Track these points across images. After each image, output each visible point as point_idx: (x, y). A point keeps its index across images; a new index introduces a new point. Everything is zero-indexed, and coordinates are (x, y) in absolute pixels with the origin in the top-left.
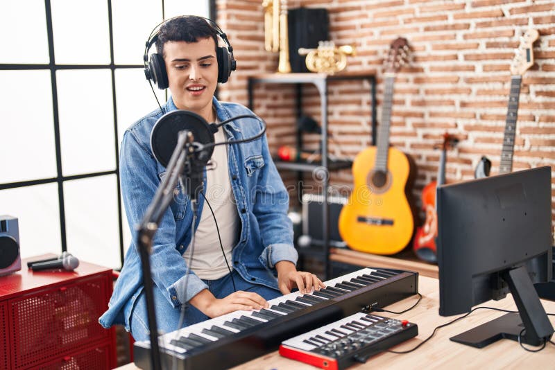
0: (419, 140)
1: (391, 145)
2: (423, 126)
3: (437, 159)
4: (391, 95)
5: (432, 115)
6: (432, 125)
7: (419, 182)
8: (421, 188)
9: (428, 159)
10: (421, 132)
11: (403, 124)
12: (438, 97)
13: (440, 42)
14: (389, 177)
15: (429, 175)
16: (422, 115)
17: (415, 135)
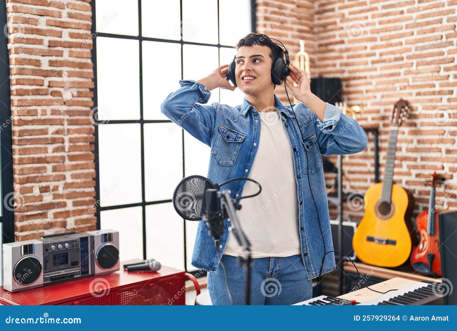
0: (413, 178)
1: (394, 183)
2: (415, 167)
3: (428, 193)
4: (395, 144)
5: (423, 159)
6: (423, 167)
7: (415, 211)
8: (416, 215)
9: (420, 193)
10: (414, 172)
11: (401, 166)
12: (427, 146)
13: (428, 104)
14: (392, 206)
15: (421, 205)
16: (415, 159)
17: (409, 174)
